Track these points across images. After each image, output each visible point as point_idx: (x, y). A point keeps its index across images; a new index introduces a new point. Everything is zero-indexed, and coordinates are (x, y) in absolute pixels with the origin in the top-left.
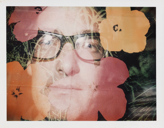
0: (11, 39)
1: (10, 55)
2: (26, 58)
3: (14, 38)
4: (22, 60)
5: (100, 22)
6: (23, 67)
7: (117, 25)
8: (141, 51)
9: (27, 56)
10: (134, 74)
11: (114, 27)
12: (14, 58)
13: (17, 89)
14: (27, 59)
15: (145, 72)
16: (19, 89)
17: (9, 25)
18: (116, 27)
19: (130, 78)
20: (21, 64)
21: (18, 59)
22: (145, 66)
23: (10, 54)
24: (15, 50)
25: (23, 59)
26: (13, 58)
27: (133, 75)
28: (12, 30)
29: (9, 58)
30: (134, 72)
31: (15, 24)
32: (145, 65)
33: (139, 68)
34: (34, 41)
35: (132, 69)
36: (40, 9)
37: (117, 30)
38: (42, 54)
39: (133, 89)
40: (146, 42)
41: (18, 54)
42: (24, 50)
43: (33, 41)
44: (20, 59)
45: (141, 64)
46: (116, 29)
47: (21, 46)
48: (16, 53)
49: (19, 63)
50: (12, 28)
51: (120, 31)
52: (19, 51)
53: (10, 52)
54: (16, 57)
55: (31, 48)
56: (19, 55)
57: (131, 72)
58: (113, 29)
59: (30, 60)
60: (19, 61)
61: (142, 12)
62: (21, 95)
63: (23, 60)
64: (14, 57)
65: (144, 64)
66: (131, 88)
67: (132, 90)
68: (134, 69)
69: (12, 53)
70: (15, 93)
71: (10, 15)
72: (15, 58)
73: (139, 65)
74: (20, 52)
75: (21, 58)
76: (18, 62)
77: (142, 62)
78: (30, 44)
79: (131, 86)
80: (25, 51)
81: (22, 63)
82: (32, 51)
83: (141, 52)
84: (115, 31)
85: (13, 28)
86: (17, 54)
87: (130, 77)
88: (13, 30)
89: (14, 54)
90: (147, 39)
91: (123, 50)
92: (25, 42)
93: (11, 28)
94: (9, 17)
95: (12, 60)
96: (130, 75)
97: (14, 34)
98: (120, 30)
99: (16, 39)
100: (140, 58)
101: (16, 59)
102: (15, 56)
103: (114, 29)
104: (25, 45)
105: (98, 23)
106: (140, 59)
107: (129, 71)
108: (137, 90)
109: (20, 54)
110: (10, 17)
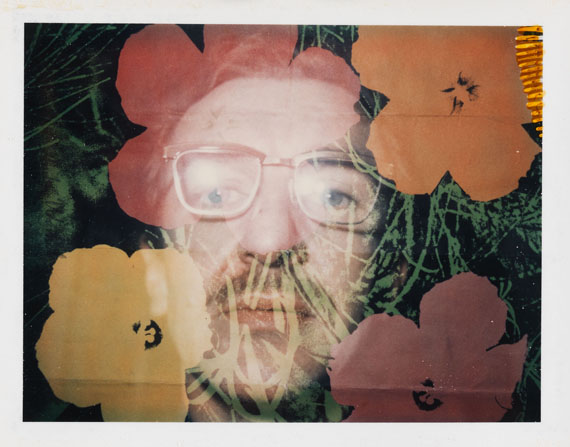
0: (510, 284)
1: (506, 222)
2: (448, 213)
3: (502, 285)
4: (463, 207)
5: (208, 355)
6: (455, 183)
7: (148, 345)
8: (65, 254)
9: (447, 224)
10: (92, 173)
11: (158, 338)
12: (489, 212)
13: (462, 104)
14: (447, 210)
15: (58, 181)
16: (455, 104)
17: (526, 336)
18: (151, 339)
19: (106, 159)
20: (463, 193)
21: (475, 210)
22: (54, 203)
23: (506, 228)
24: (490, 243)
25: (460, 212)
26: (492, 212)
27: (96, 172)
28: (513, 316)
29: (507, 214)
30: (92, 180)
31: (504, 341)
32: (55, 206)
33: (76, 194)
34: (428, 277)
35: (100, 190)
36: (422, 399)
37: (148, 328)
38: (396, 231)
39: (96, 124)
40: (48, 287)
41: (478, 227)
42: (460, 242)
43: (432, 275)
44: (468, 211)
45: (70, 209)
46: (153, 331)
47: (474, 258)
48: (486, 231)
49: (468, 196)
50: (514, 322)
51: (139, 326)
52: (477, 240)
53: (506, 234)
54: (486, 219)
55: (436, 250)
56: (474, 224)
57: (102, 180)
58: (163, 332)
59: (435, 209)
60: (471, 202)
61: (61, 401)
62: (446, 88)
63: (459, 207)
64: (490, 219)
65: (60, 210)
66: (104, 127)
67: (100, 122)
68: (92, 192)
69: (500, 229)
70: (468, 93)
71: (528, 373)
72: (487, 214)
73: (75, 205)
74: (474, 235)
75: (466, 216)
76: (473, 199)
77: (65, 215)
78: (441, 266)
79: (103, 132)
80: (456, 240)
81: (460, 195)
82: (431, 242)
83: (66, 251)
84: (153, 325)
85: (509, 325)
86: (483, 229)
87: (105, 163)
88: (509, 315)
89: (493, 229)
90: (46, 299)
91: (124, 254)
92: (459, 273)
93: (516, 326)
94: (527, 364)
95: (496, 205)
96: (105, 168)
97: (505, 302)
98: (136, 328)
99: (492, 282)
100: (70, 230)
101: (482, 209)
102: (490, 222)
103: (158, 329)
104: (460, 262)
105: (215, 352)
106: (70, 227)
107: (109, 184)
108: (85, 121)
109: (473, 228)
110: (525, 367)
